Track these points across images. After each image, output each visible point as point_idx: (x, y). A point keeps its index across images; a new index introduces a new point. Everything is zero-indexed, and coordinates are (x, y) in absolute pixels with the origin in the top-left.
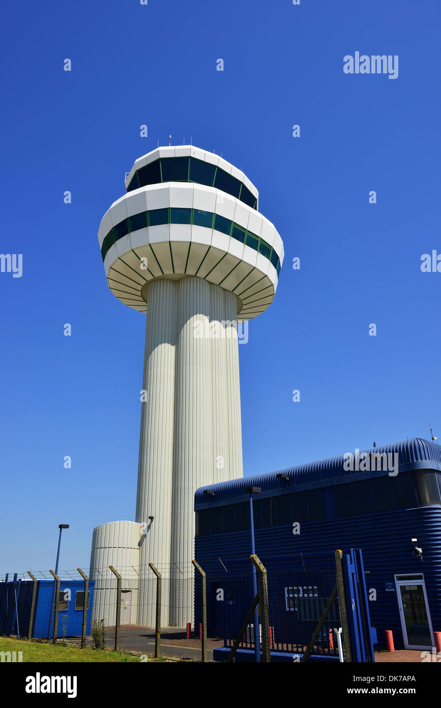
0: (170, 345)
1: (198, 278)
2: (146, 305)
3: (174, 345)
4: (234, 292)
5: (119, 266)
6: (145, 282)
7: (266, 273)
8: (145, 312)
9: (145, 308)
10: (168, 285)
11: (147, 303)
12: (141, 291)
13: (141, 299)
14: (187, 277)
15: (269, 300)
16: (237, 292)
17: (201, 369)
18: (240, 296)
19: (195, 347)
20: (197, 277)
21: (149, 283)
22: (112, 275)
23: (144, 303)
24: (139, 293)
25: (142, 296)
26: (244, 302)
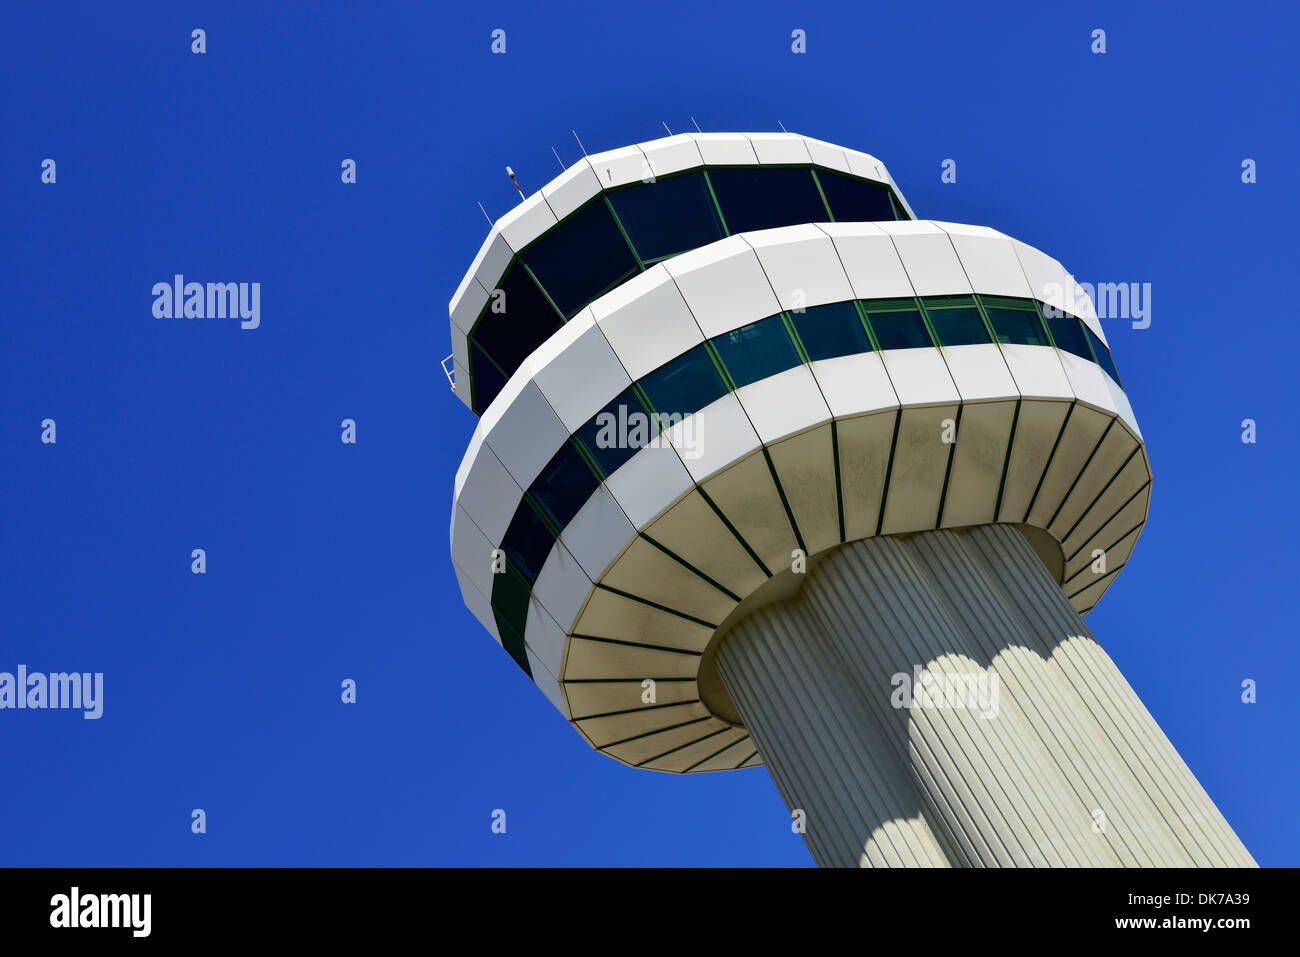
0: (900, 822)
1: (859, 547)
2: (745, 732)
3: (915, 817)
4: (1002, 518)
5: (588, 661)
6: (697, 660)
7: (1069, 395)
8: (757, 760)
9: (749, 747)
10: (778, 629)
11: (740, 724)
12: (702, 699)
13: (715, 723)
14: (820, 564)
15: (1137, 472)
16: (1011, 513)
17: (1057, 841)
18: (1030, 521)
19: (989, 779)
20: (851, 544)
21: (712, 657)
22: (581, 701)
23: (736, 733)
24: (700, 710)
25: (714, 713)
26: (1058, 530)
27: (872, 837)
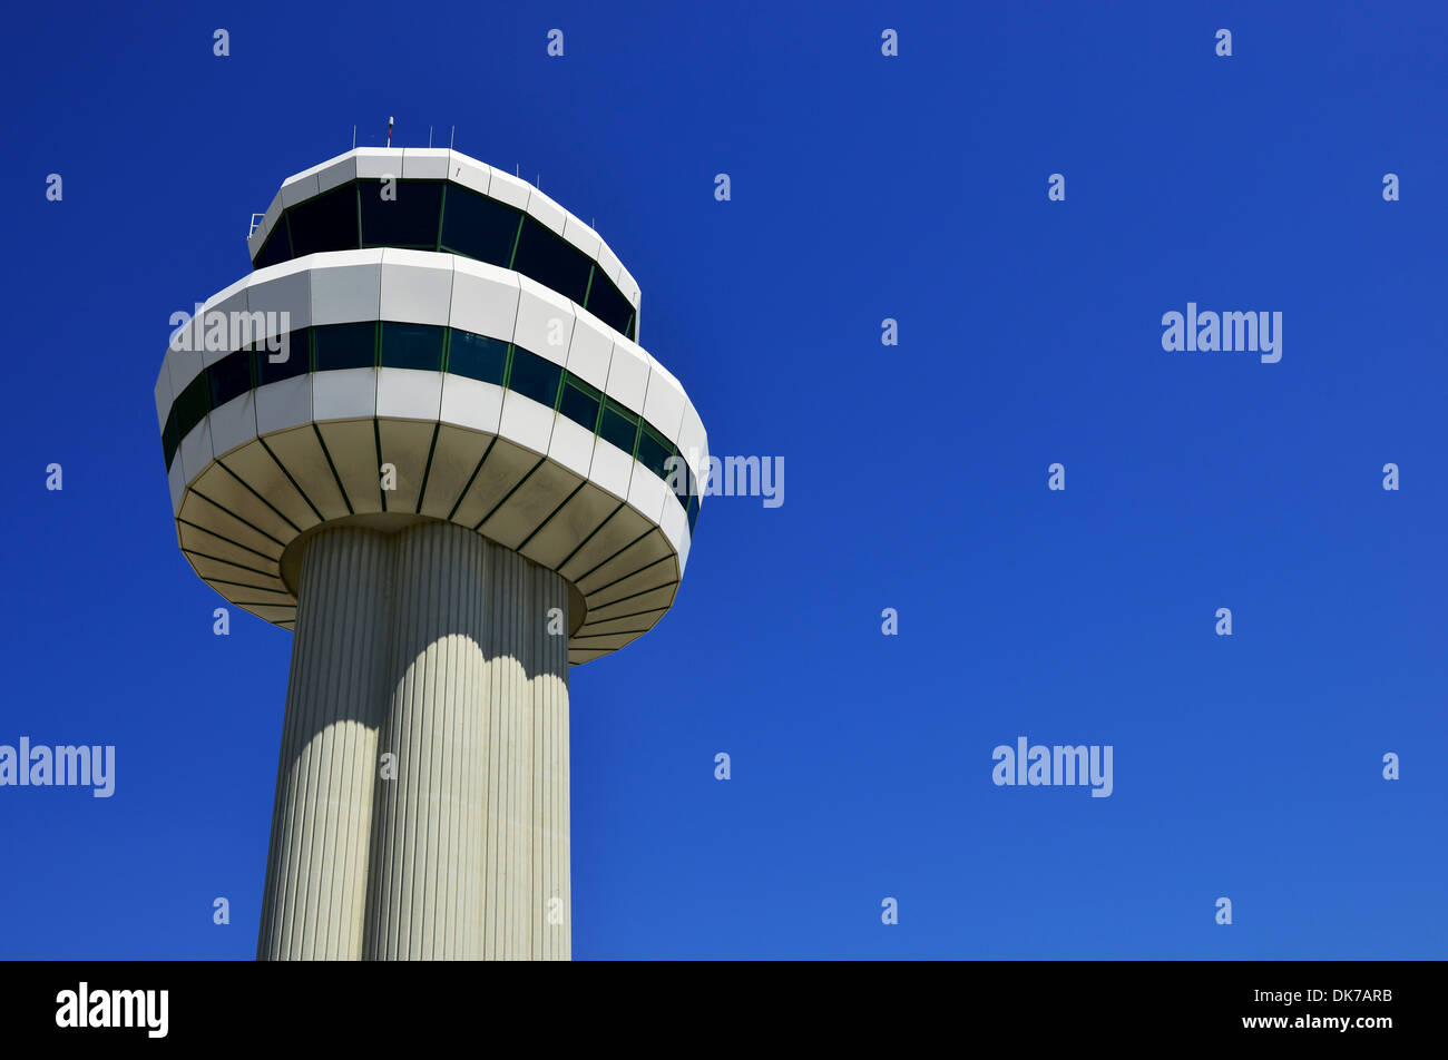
0: (361, 726)
1: (457, 529)
2: (295, 603)
3: (373, 728)
4: (561, 571)
5: (215, 483)
6: (295, 534)
7: (657, 521)
8: (291, 626)
9: (291, 614)
10: (366, 548)
11: (296, 596)
12: (280, 562)
13: (279, 584)
14: (423, 524)
15: (665, 596)
16: (569, 572)
17: (455, 799)
18: (578, 585)
19: (438, 733)
20: (453, 524)
21: (307, 538)
22: (193, 509)
23: (289, 599)
24: (274, 568)
25: (282, 576)
26: (591, 602)
27: (335, 724)
